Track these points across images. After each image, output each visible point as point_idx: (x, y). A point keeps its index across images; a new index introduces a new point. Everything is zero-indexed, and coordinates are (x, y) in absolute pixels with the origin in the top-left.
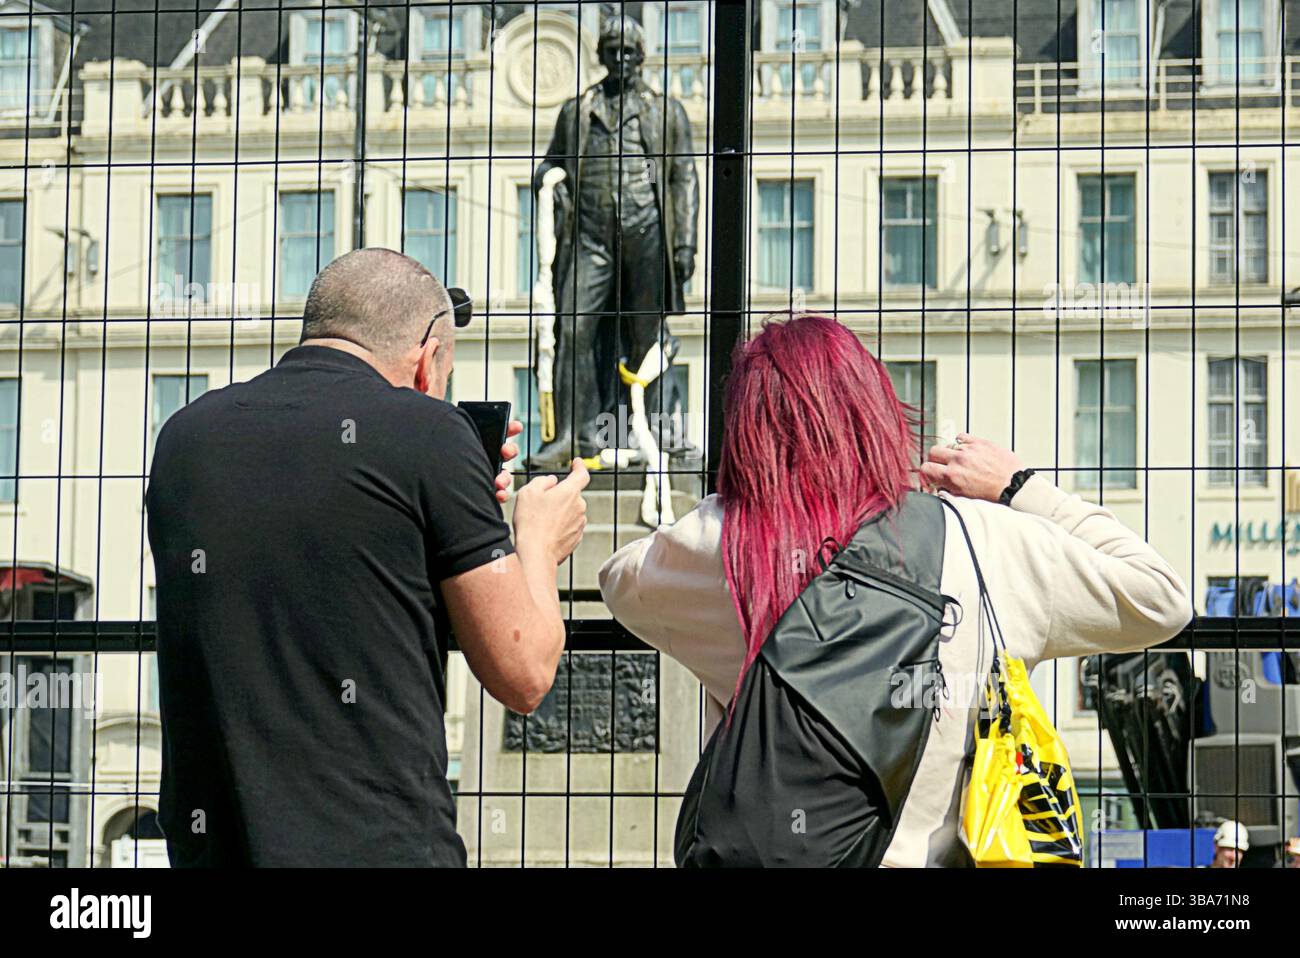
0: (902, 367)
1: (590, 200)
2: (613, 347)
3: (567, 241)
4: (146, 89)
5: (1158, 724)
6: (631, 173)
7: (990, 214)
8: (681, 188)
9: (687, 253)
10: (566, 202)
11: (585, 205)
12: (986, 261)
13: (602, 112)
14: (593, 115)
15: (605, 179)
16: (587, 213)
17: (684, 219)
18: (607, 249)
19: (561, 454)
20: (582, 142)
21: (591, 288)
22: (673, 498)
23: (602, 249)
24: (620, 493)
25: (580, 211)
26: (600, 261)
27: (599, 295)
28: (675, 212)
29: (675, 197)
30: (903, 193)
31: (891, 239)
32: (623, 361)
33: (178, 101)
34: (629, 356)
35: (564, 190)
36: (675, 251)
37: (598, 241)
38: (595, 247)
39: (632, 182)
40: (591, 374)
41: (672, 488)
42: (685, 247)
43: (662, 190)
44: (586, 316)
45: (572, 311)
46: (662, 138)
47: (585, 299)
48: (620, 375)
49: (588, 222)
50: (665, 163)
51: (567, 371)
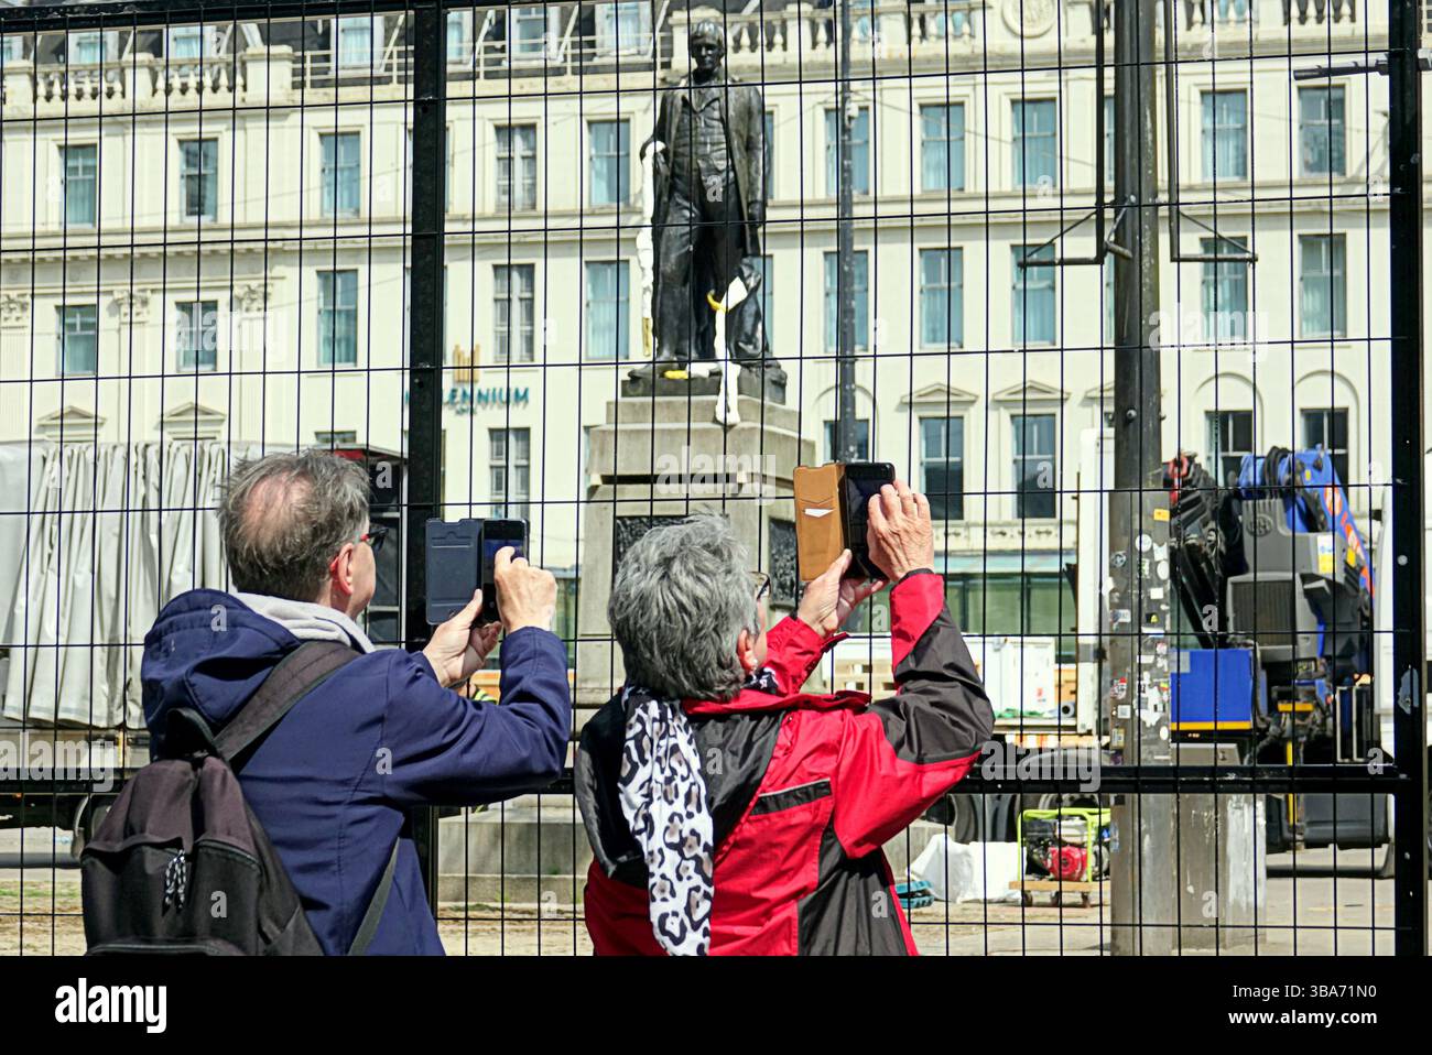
1: (681, 167)
2: (704, 282)
3: (665, 199)
5: (1203, 565)
6: (713, 144)
9: (758, 206)
10: (662, 168)
11: (677, 170)
13: (691, 97)
14: (684, 100)
15: (693, 150)
16: (679, 177)
17: (756, 180)
19: (659, 368)
20: (676, 120)
21: (682, 235)
22: (740, 402)
23: (690, 205)
24: (693, 398)
25: (673, 175)
26: (689, 214)
28: (749, 174)
29: (749, 162)
32: (713, 292)
34: (716, 289)
35: (661, 159)
36: (749, 205)
37: (687, 198)
38: (685, 203)
39: (712, 151)
40: (683, 302)
41: (740, 393)
42: (755, 202)
43: (737, 156)
44: (680, 257)
45: (667, 254)
46: (740, 117)
47: (678, 244)
48: (710, 305)
49: (680, 184)
50: (741, 136)
51: (666, 302)
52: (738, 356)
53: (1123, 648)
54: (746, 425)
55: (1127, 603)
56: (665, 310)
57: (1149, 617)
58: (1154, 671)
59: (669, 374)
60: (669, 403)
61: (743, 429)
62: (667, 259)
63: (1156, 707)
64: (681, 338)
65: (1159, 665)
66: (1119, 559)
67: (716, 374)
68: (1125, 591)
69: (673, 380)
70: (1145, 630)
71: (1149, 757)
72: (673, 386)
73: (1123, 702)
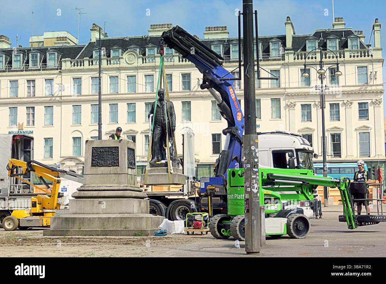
0: (185, 102)
2: (162, 143)
3: (154, 126)
4: (71, 63)
7: (198, 79)
8: (172, 116)
9: (174, 127)
12: (198, 86)
13: (159, 105)
14: (158, 105)
15: (160, 115)
16: (157, 121)
17: (173, 122)
18: (161, 127)
19: (154, 161)
21: (158, 133)
22: (173, 168)
23: (160, 127)
26: (160, 129)
27: (160, 134)
28: (171, 120)
30: (185, 76)
31: (184, 83)
32: (164, 145)
33: (76, 64)
36: (172, 127)
37: (159, 126)
38: (159, 127)
40: (158, 147)
41: (173, 166)
42: (173, 126)
43: (169, 117)
44: (158, 138)
45: (155, 137)
46: (169, 108)
47: (157, 135)
48: (164, 147)
49: (157, 123)
50: (170, 112)
51: (155, 147)
52: (171, 159)
53: (248, 174)
54: (175, 173)
55: (249, 162)
56: (155, 149)
57: (255, 166)
58: (256, 179)
59: (157, 163)
60: (157, 169)
61: (174, 174)
62: (155, 139)
63: (256, 188)
64: (158, 155)
65: (257, 178)
66: (247, 152)
67: (166, 162)
68: (249, 160)
69: (158, 164)
70: (254, 169)
71: (255, 201)
72: (158, 165)
73: (248, 187)
